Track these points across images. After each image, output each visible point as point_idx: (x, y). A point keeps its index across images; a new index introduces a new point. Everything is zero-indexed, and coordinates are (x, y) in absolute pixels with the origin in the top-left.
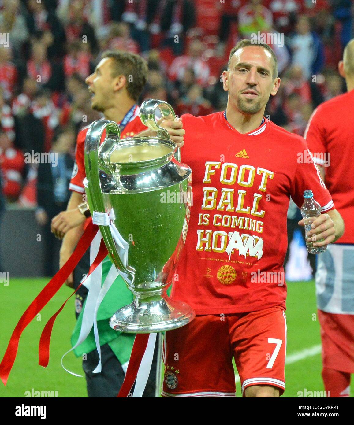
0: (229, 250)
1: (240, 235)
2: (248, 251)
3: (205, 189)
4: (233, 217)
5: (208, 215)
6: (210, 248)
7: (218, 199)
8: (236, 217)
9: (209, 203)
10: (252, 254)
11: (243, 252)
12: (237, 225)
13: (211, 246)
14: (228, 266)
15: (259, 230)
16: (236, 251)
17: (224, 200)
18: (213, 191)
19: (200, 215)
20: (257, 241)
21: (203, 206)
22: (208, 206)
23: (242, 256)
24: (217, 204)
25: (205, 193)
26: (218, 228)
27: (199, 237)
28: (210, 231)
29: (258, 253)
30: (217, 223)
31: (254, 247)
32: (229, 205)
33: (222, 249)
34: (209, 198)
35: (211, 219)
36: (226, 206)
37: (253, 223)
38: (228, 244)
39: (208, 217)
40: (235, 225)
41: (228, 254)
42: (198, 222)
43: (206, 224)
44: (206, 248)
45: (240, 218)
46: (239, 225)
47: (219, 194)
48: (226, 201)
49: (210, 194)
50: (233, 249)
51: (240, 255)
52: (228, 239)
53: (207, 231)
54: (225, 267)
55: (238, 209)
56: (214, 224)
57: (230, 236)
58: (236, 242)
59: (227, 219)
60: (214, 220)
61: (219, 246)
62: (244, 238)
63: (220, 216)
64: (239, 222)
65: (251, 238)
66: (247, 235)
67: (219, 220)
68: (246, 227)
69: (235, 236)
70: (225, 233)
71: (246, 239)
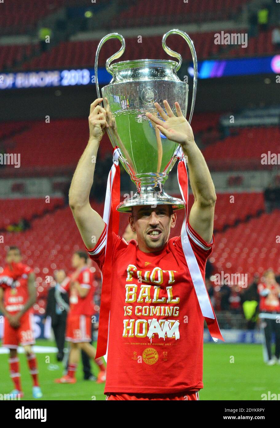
0: (150, 335)
1: (158, 321)
2: (166, 333)
3: (127, 285)
4: (151, 307)
5: (131, 307)
6: (133, 334)
7: (138, 293)
8: (153, 307)
9: (130, 297)
10: (170, 336)
11: (161, 335)
12: (154, 313)
13: (134, 332)
14: (150, 349)
15: (176, 313)
16: (156, 335)
18: (134, 287)
19: (125, 307)
20: (173, 324)
21: (126, 300)
22: (130, 300)
23: (162, 338)
24: (137, 297)
25: (127, 289)
26: (139, 318)
27: (125, 326)
28: (133, 320)
29: (174, 334)
30: (138, 313)
31: (170, 329)
32: (147, 298)
33: (143, 335)
34: (131, 292)
35: (133, 310)
36: (144, 298)
37: (170, 309)
38: (148, 329)
39: (131, 309)
40: (153, 313)
41: (150, 338)
42: (124, 314)
43: (130, 314)
44: (130, 335)
45: (157, 307)
46: (157, 313)
47: (139, 289)
48: (144, 294)
49: (131, 290)
50: (153, 334)
51: (159, 338)
52: (148, 326)
53: (131, 320)
54: (148, 350)
55: (154, 300)
56: (136, 314)
57: (149, 322)
58: (155, 327)
59: (146, 309)
60: (136, 311)
61: (141, 331)
62: (161, 323)
63: (140, 307)
64: (156, 310)
65: (167, 323)
66: (164, 320)
67: (140, 311)
68: (162, 314)
69: (154, 322)
70: (145, 321)
71: (163, 324)
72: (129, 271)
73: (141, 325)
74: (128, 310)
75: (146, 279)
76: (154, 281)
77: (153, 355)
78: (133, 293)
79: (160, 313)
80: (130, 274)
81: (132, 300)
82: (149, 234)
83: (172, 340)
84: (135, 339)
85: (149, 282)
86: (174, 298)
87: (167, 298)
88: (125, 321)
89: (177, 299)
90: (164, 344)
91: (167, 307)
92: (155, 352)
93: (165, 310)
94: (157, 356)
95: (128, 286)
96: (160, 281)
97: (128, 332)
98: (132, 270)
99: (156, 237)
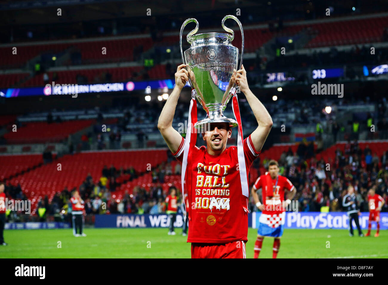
0: (211, 207)
1: (216, 198)
2: (221, 206)
4: (212, 190)
5: (200, 190)
7: (204, 181)
8: (213, 190)
9: (200, 183)
10: (223, 208)
11: (218, 207)
12: (214, 194)
13: (201, 206)
14: (211, 216)
15: (228, 194)
16: (215, 207)
17: (207, 181)
18: (202, 177)
19: (196, 190)
20: (226, 200)
21: (197, 185)
22: (199, 185)
23: (218, 209)
24: (204, 184)
25: (198, 179)
26: (204, 196)
27: (196, 201)
29: (226, 206)
30: (204, 193)
31: (224, 204)
32: (209, 184)
33: (207, 207)
34: (200, 181)
35: (201, 192)
36: (208, 184)
37: (224, 191)
38: (210, 204)
41: (211, 209)
42: (196, 194)
43: (199, 194)
44: (199, 207)
45: (215, 190)
47: (205, 178)
48: (208, 182)
49: (200, 179)
50: (213, 206)
52: (210, 202)
53: (200, 198)
54: (210, 216)
55: (214, 186)
57: (210, 200)
58: (214, 202)
59: (208, 191)
60: (203, 192)
61: (205, 205)
62: (218, 200)
63: (205, 190)
64: (215, 192)
65: (222, 200)
66: (220, 198)
67: (205, 192)
68: (219, 194)
69: (213, 199)
70: (208, 198)
71: (219, 200)
72: (199, 167)
73: (205, 201)
74: (198, 191)
75: (210, 172)
76: (215, 173)
77: (213, 220)
78: (201, 181)
79: (218, 193)
80: (199, 169)
81: (201, 185)
82: (213, 140)
83: (225, 211)
84: (202, 210)
85: (211, 174)
86: (226, 184)
87: (222, 184)
88: (196, 199)
89: (228, 185)
90: (220, 213)
91: (222, 190)
92: (214, 218)
93: (220, 191)
94: (215, 220)
95: (198, 177)
96: (218, 173)
97: (198, 205)
98: (200, 166)
99: (218, 143)
